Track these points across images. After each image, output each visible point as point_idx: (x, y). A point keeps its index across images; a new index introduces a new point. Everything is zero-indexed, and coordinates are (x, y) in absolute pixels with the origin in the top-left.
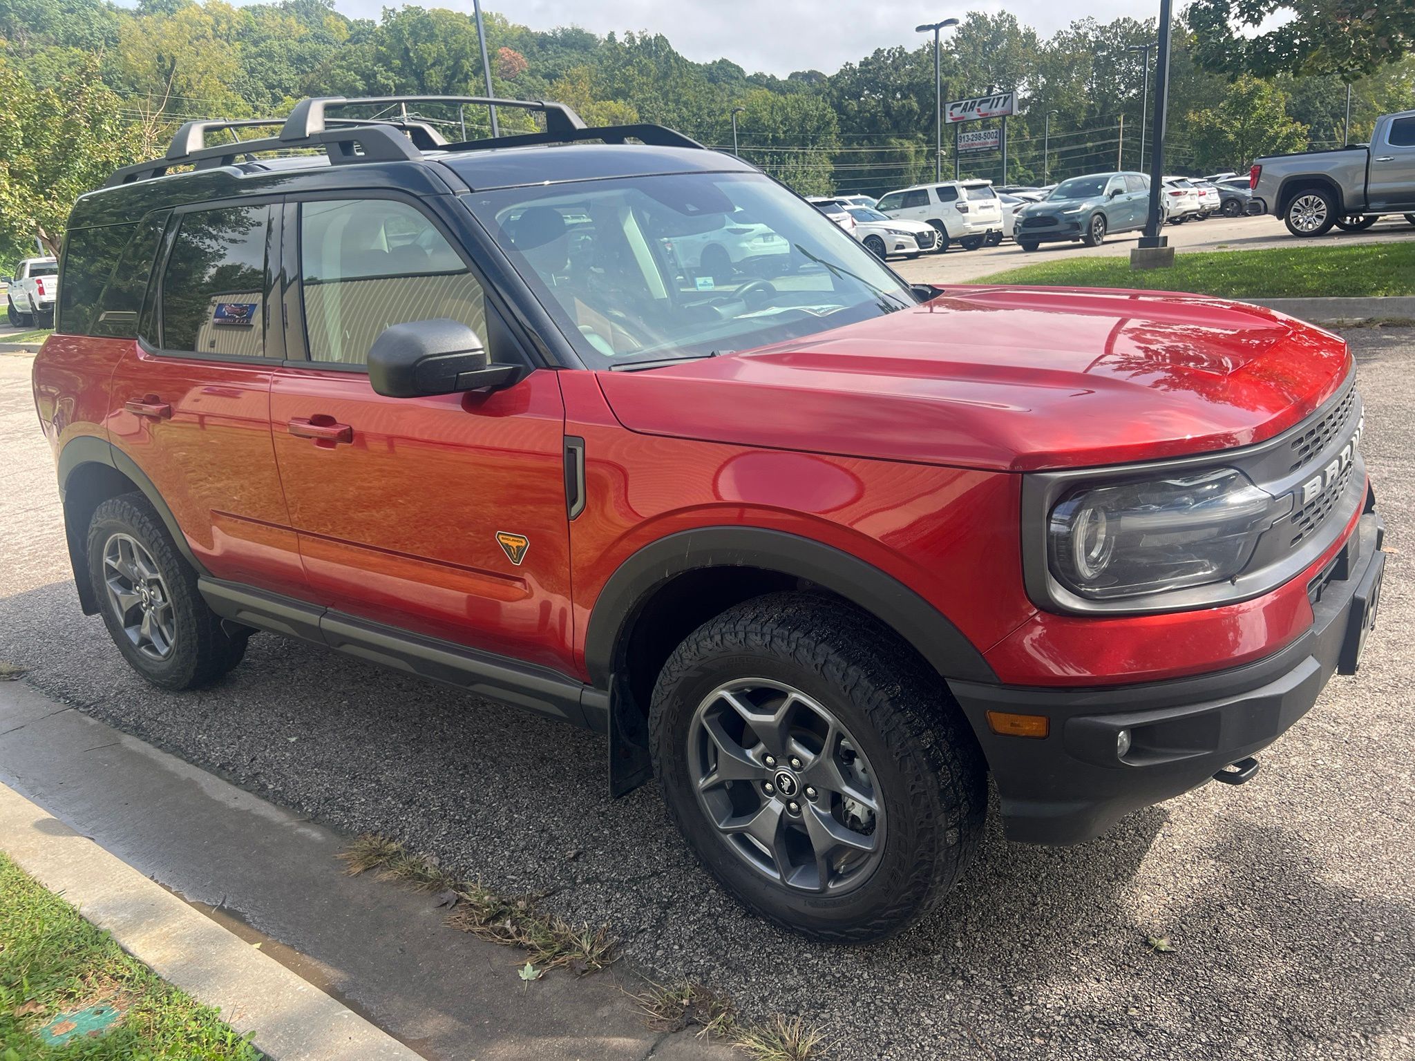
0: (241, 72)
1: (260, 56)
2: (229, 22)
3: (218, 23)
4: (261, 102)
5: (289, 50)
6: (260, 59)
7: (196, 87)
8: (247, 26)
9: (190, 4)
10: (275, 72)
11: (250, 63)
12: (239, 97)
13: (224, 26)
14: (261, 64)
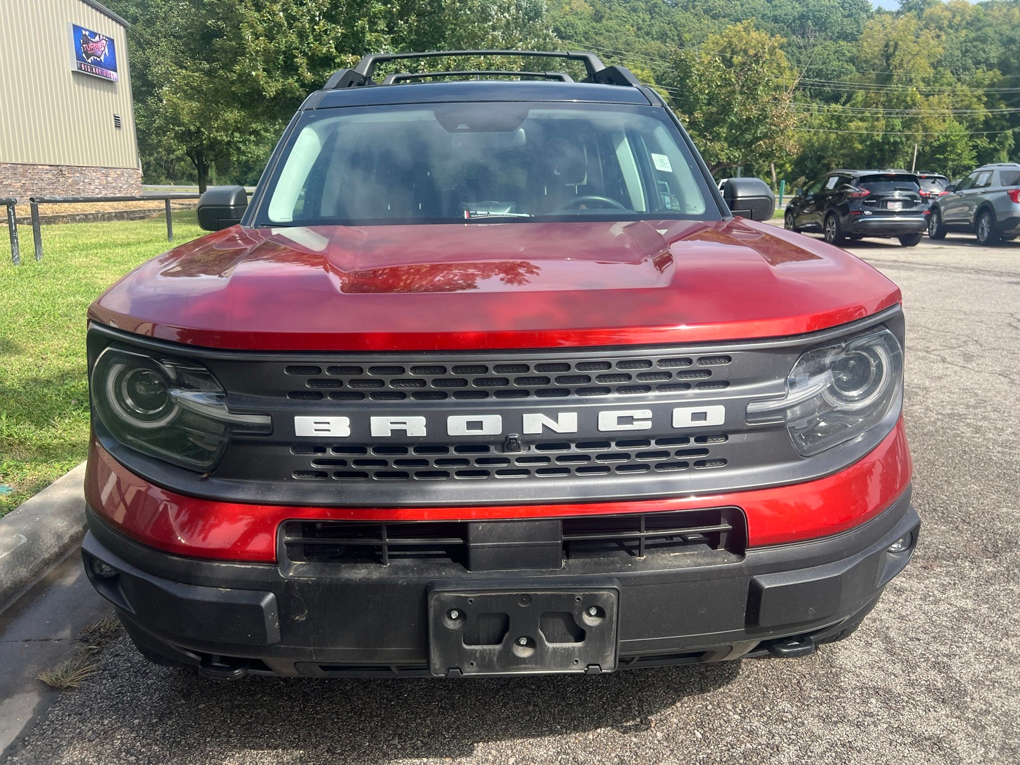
0: (958, 53)
1: (976, 40)
2: (962, 15)
3: (954, 17)
4: (966, 75)
5: (1001, 35)
6: (975, 43)
7: (905, 66)
8: (975, 17)
9: (938, 3)
10: (985, 52)
11: (966, 45)
12: (948, 71)
13: (958, 18)
14: (975, 47)
